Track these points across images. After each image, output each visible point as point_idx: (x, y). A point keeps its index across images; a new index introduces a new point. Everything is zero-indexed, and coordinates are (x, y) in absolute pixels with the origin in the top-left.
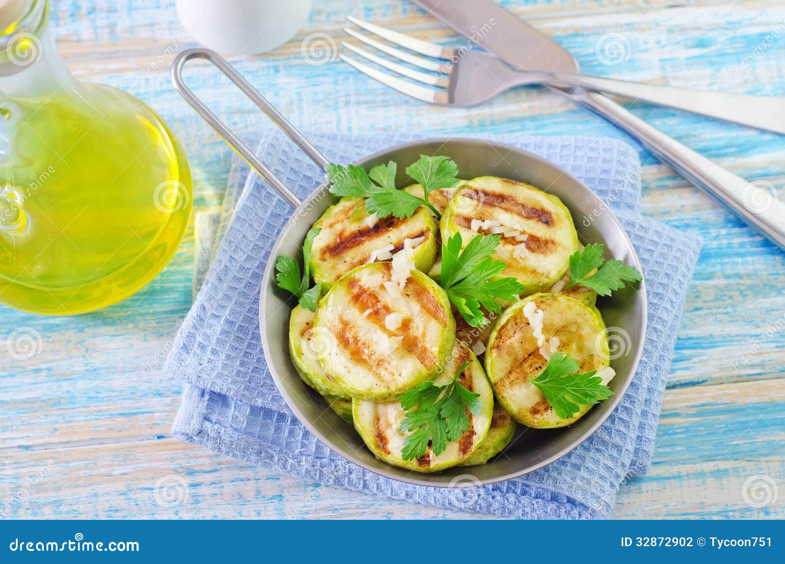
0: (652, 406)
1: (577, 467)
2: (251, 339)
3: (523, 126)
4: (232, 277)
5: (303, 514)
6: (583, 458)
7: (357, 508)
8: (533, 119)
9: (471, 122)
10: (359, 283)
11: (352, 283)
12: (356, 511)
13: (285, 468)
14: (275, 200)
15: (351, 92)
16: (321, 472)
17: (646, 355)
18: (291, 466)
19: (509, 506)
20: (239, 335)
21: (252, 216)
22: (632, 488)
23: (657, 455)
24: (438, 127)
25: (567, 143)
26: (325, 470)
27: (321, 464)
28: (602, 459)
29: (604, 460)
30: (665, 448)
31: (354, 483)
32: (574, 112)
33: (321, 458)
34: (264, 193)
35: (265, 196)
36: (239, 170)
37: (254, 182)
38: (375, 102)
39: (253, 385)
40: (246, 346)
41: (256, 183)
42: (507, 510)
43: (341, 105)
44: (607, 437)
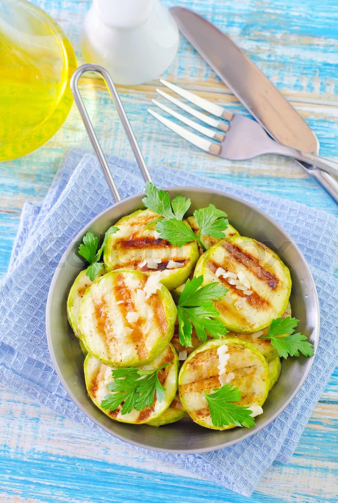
0: (301, 420)
1: (237, 455)
2: (39, 309)
3: (269, 183)
4: (36, 261)
5: (50, 435)
6: (243, 449)
7: (87, 439)
8: (277, 179)
9: (233, 172)
10: (124, 280)
11: (120, 278)
12: (86, 441)
13: (43, 403)
14: (78, 212)
15: (154, 131)
16: (67, 410)
17: (305, 385)
18: (48, 402)
19: (188, 464)
20: (32, 305)
21: (60, 220)
22: (276, 469)
23: (298, 449)
24: (209, 171)
25: (294, 208)
26: (70, 410)
27: (68, 405)
28: (255, 453)
29: (257, 455)
30: (306, 445)
31: (88, 422)
32: (307, 180)
33: (69, 401)
34: (72, 205)
35: (72, 208)
36: (62, 174)
37: (65, 197)
38: (169, 142)
39: (32, 343)
40: (34, 314)
41: (67, 198)
42: (186, 466)
43: (145, 139)
44: (263, 438)
